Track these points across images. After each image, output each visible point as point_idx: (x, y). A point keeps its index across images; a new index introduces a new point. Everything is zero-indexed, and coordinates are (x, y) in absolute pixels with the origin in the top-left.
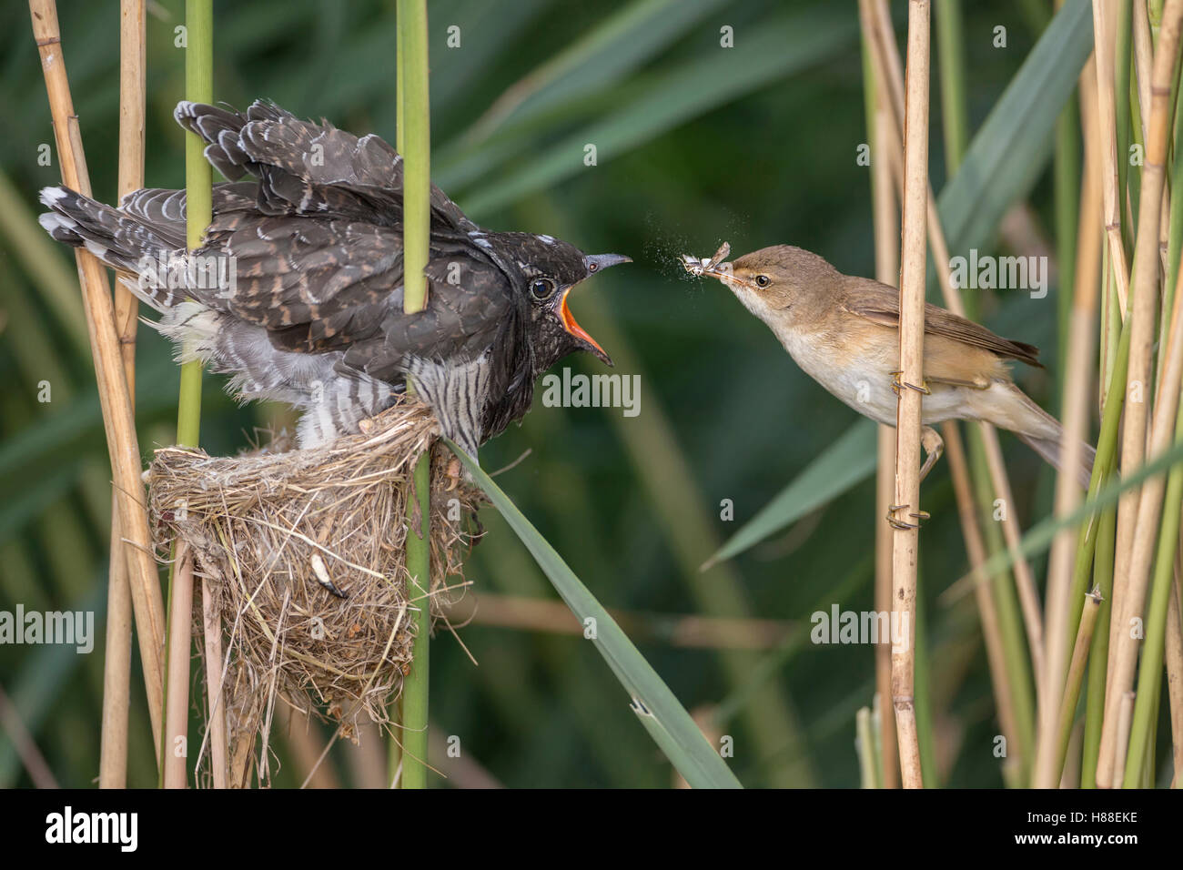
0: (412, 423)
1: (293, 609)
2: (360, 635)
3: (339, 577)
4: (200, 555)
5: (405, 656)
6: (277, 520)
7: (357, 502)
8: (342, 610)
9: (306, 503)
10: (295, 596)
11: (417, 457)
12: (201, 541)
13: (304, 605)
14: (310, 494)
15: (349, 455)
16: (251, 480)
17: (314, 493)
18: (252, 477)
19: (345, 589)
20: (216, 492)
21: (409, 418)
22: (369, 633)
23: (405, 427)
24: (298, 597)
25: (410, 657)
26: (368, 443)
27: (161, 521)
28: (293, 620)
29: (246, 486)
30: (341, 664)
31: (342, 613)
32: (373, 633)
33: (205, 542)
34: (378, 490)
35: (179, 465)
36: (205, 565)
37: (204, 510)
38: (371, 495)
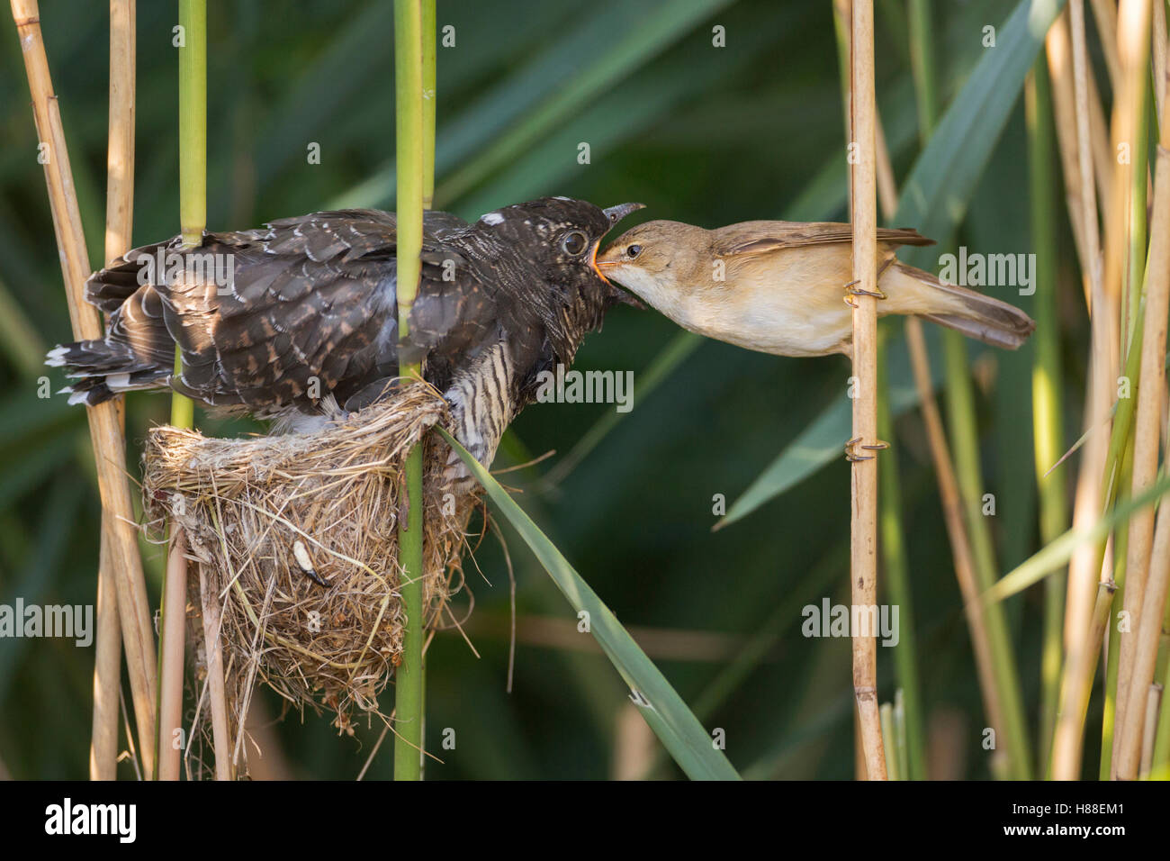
0: (403, 413)
1: (278, 596)
2: (346, 624)
3: (323, 566)
4: (191, 537)
5: (394, 648)
6: (265, 505)
7: (345, 489)
8: (327, 597)
9: (293, 489)
10: (280, 582)
11: (409, 447)
12: (193, 522)
13: (289, 593)
14: (297, 480)
15: (338, 443)
16: (242, 464)
17: (302, 479)
18: (242, 461)
19: (329, 578)
20: (207, 474)
21: (400, 408)
22: (355, 622)
23: (395, 417)
24: (283, 584)
25: (400, 648)
26: (357, 433)
27: (153, 500)
28: (278, 605)
29: (237, 469)
30: (329, 653)
31: (327, 601)
32: (358, 623)
33: (197, 523)
34: (367, 478)
35: (173, 445)
36: (195, 548)
37: (196, 490)
38: (359, 483)
